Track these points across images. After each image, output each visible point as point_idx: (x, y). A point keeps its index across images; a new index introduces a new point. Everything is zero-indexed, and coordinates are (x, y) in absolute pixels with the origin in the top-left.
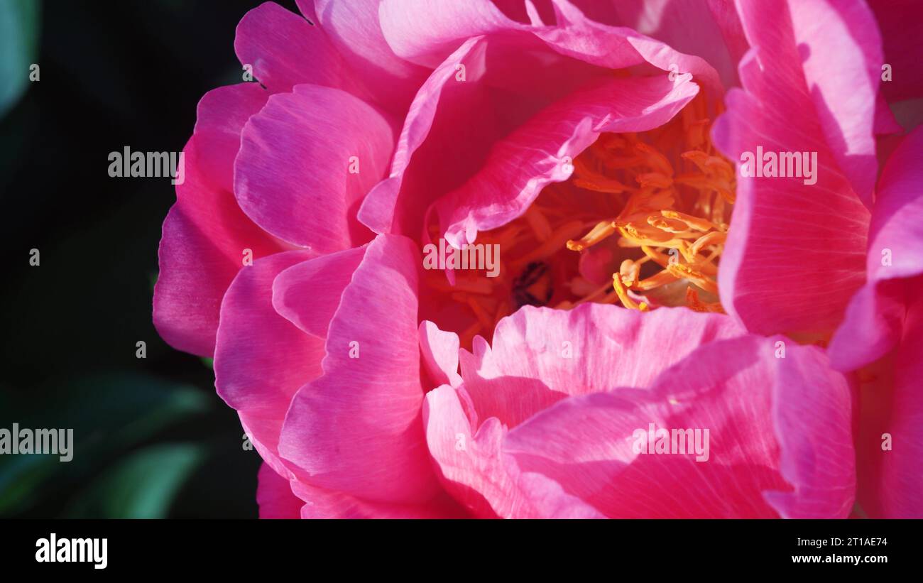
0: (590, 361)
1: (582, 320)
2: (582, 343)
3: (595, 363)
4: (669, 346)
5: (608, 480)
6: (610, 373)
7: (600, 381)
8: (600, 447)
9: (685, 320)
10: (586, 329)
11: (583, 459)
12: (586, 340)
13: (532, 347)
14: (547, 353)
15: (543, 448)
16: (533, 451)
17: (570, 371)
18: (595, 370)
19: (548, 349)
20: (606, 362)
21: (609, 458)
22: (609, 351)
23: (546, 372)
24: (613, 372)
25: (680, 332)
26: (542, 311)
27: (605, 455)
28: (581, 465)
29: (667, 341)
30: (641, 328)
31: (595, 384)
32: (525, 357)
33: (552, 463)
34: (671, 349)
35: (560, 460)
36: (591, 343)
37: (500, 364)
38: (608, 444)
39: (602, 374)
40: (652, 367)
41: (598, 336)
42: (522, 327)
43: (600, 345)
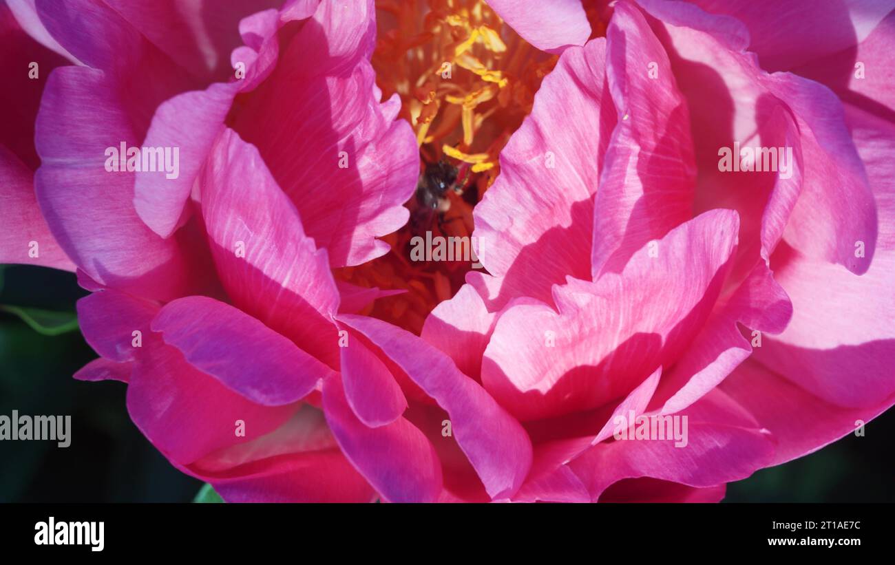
0: (536, 190)
1: (509, 170)
2: (524, 185)
3: (540, 187)
4: (564, 111)
5: (648, 220)
6: (551, 180)
7: (553, 194)
8: (621, 208)
9: (554, 83)
10: (516, 172)
11: (623, 230)
12: (523, 180)
13: (503, 230)
14: (515, 219)
15: (607, 248)
16: (607, 257)
17: (537, 211)
18: (545, 192)
19: (511, 216)
20: (543, 177)
21: (632, 208)
22: (538, 168)
23: (524, 234)
24: (552, 178)
25: (561, 95)
26: (486, 198)
27: (628, 209)
28: (627, 234)
29: (560, 110)
30: (539, 125)
31: (554, 201)
32: (505, 243)
33: (617, 253)
34: (566, 112)
35: (618, 245)
36: (526, 178)
37: (497, 271)
38: (622, 200)
39: (549, 188)
40: (569, 140)
41: (524, 169)
42: (486, 226)
43: (530, 172)
